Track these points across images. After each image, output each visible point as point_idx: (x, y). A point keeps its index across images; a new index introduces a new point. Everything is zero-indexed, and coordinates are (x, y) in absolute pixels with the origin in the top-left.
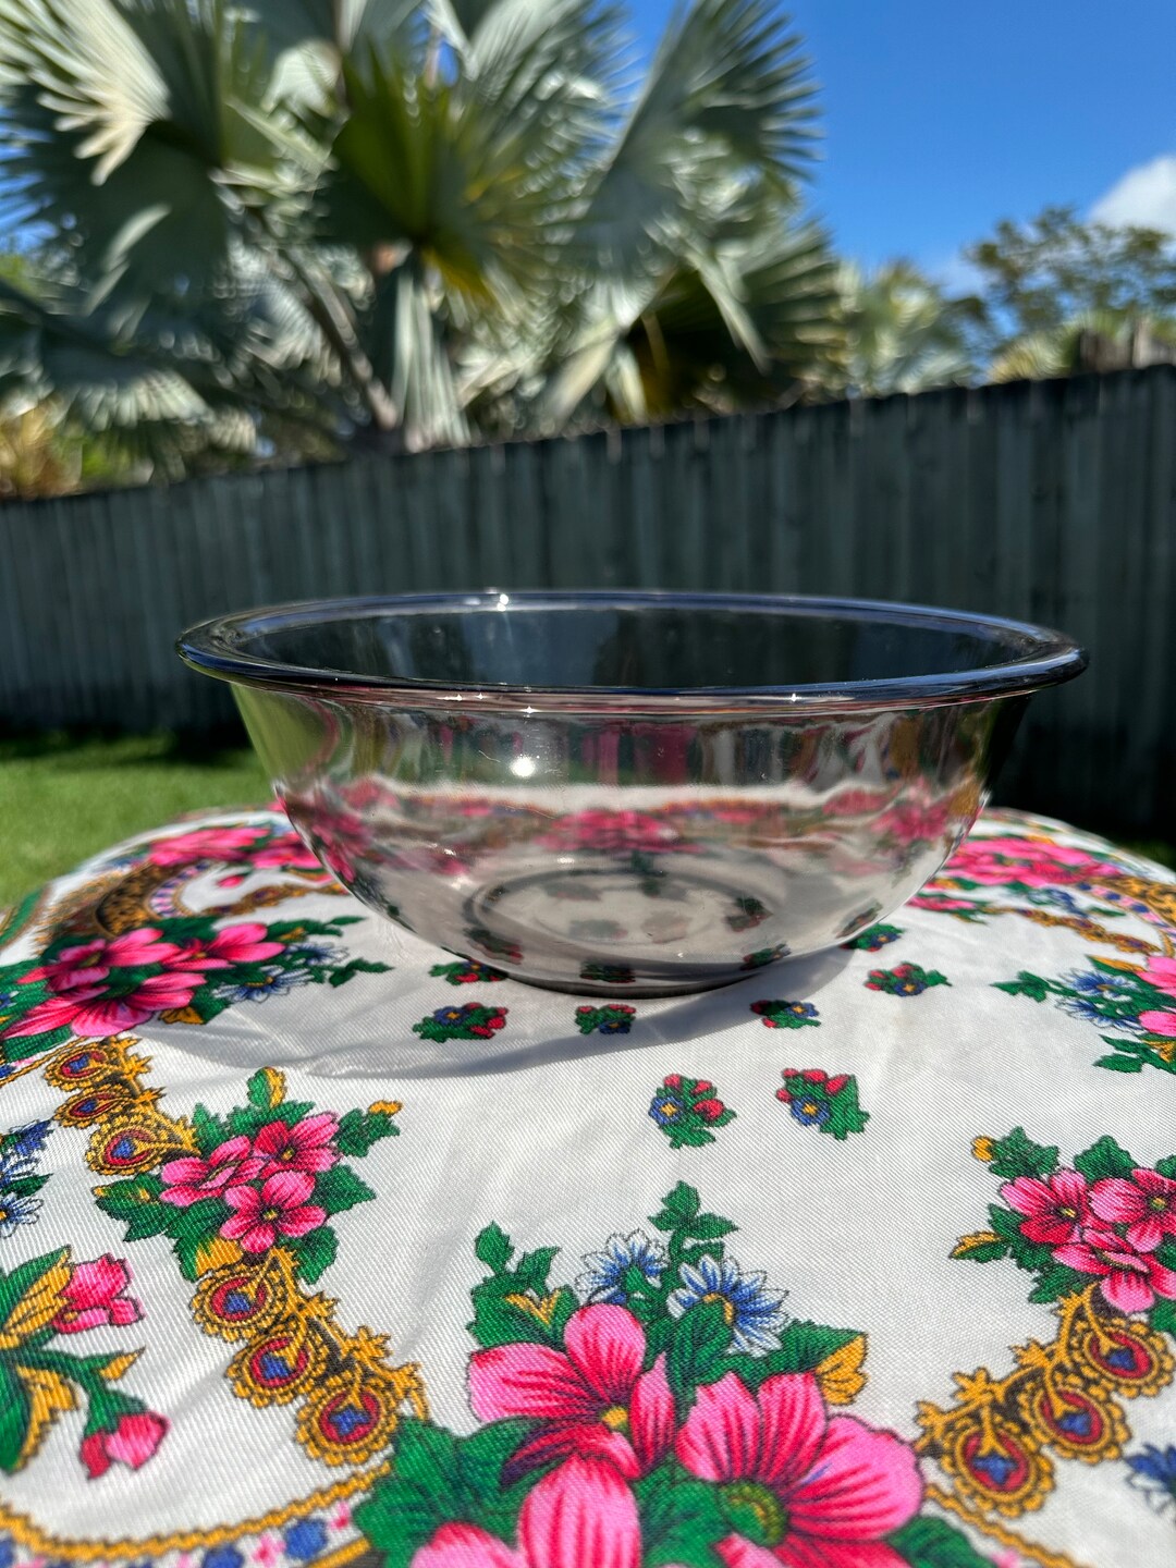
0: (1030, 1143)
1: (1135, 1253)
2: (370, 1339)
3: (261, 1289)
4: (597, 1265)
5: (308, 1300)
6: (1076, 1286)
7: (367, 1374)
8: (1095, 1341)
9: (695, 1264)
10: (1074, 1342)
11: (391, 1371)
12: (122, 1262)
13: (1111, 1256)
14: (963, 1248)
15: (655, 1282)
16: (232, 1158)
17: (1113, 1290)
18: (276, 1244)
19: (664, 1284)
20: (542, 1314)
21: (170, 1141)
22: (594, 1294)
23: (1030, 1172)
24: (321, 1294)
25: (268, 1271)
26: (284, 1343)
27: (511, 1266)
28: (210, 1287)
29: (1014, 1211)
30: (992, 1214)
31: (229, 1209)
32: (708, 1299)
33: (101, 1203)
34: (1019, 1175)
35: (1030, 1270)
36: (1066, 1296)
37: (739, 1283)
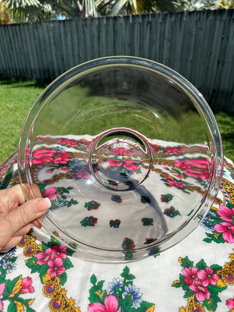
0: (189, 260)
1: (203, 287)
2: (72, 300)
3: (54, 287)
4: (111, 285)
5: (62, 290)
6: (192, 295)
7: (72, 308)
8: (193, 307)
9: (127, 286)
10: (190, 307)
11: (76, 308)
12: (31, 278)
13: (199, 287)
14: (174, 284)
15: (120, 289)
16: (49, 254)
17: (198, 296)
18: (57, 276)
19: (122, 291)
20: (101, 296)
21: (38, 249)
22: (110, 292)
23: (188, 267)
24: (64, 289)
25: (56, 282)
26: (58, 300)
27: (96, 284)
28: (46, 286)
29: (184, 275)
30: (180, 276)
31: (49, 266)
32: (129, 295)
33: (27, 264)
34: (186, 267)
35: (185, 290)
36: (190, 297)
37: (135, 291)
